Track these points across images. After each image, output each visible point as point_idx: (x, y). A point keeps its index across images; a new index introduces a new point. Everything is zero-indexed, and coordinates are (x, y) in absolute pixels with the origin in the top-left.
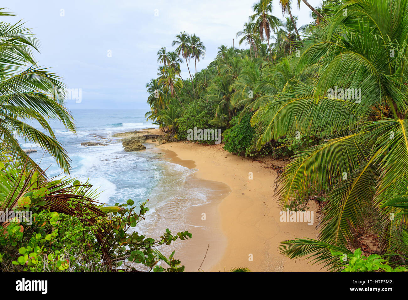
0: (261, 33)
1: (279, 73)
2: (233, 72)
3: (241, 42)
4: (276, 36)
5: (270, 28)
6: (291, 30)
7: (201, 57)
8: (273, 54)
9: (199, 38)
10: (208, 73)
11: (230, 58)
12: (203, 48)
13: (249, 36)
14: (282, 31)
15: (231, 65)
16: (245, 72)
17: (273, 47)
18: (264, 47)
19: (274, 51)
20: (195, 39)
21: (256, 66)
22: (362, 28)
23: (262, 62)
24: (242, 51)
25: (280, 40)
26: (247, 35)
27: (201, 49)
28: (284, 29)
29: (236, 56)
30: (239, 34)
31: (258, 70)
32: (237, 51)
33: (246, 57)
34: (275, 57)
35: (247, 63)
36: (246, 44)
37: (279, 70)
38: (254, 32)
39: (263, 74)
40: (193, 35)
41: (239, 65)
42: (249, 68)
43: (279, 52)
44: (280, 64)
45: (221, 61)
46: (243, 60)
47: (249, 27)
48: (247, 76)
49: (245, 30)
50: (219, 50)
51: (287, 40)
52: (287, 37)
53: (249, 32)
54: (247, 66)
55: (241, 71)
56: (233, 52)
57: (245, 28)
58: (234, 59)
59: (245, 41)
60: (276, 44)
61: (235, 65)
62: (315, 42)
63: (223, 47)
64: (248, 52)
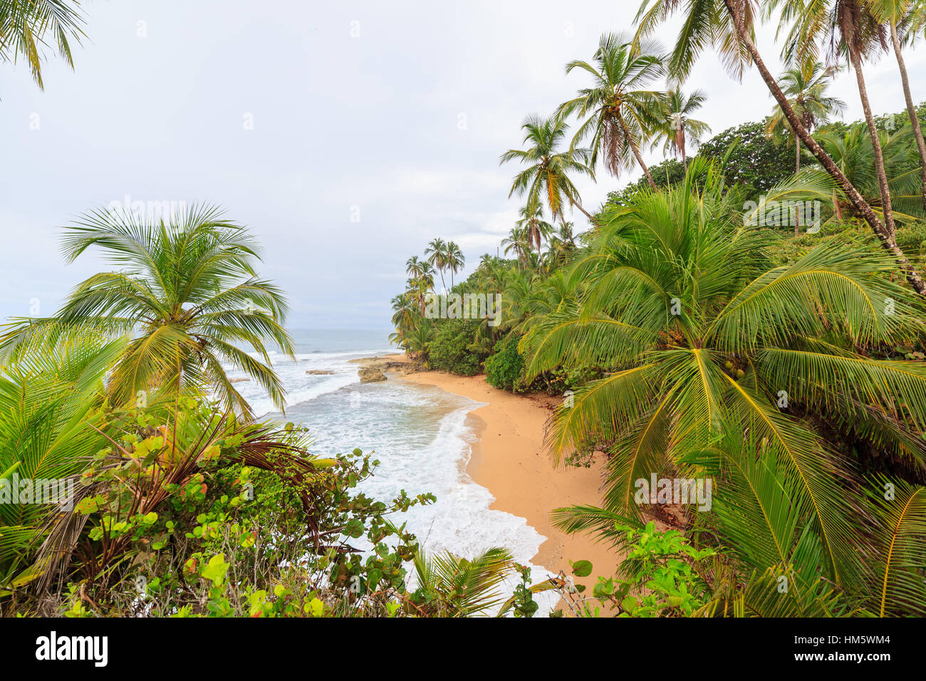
0: (531, 241)
1: (552, 288)
2: (497, 286)
3: (507, 250)
4: (549, 244)
5: (541, 235)
6: (565, 238)
7: (459, 268)
8: (545, 265)
9: (457, 246)
10: (468, 288)
11: (494, 270)
12: (463, 257)
13: (516, 245)
14: (555, 238)
15: (495, 277)
16: (511, 287)
17: (546, 256)
18: (535, 257)
19: (546, 261)
20: (452, 247)
21: (525, 280)
22: (639, 239)
23: (532, 275)
24: (508, 262)
25: (553, 249)
26: (514, 243)
27: (459, 258)
28: (558, 236)
29: (501, 267)
30: (504, 242)
31: (527, 285)
32: (502, 261)
33: (514, 268)
34: (548, 269)
35: (514, 275)
36: (513, 253)
37: (552, 284)
38: (523, 239)
39: (534, 289)
40: (450, 241)
41: (504, 278)
42: (516, 282)
43: (552, 263)
44: (553, 277)
45: (483, 273)
46: (509, 272)
47: (516, 235)
48: (514, 291)
49: (511, 237)
50: (482, 259)
51: (561, 250)
52: (562, 246)
53: (516, 239)
54: (514, 279)
55: (507, 285)
56: (498, 263)
57: (512, 234)
58: (499, 270)
59: (512, 250)
60: (548, 254)
61: (499, 278)
62: (589, 255)
63: (487, 256)
64: (516, 263)
